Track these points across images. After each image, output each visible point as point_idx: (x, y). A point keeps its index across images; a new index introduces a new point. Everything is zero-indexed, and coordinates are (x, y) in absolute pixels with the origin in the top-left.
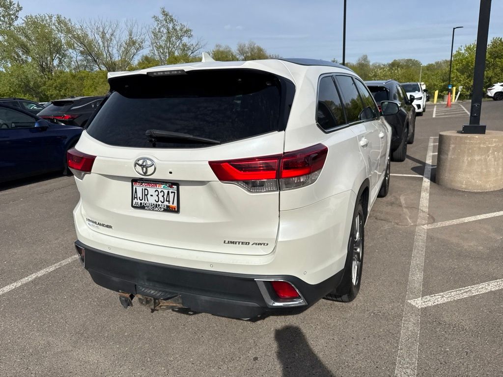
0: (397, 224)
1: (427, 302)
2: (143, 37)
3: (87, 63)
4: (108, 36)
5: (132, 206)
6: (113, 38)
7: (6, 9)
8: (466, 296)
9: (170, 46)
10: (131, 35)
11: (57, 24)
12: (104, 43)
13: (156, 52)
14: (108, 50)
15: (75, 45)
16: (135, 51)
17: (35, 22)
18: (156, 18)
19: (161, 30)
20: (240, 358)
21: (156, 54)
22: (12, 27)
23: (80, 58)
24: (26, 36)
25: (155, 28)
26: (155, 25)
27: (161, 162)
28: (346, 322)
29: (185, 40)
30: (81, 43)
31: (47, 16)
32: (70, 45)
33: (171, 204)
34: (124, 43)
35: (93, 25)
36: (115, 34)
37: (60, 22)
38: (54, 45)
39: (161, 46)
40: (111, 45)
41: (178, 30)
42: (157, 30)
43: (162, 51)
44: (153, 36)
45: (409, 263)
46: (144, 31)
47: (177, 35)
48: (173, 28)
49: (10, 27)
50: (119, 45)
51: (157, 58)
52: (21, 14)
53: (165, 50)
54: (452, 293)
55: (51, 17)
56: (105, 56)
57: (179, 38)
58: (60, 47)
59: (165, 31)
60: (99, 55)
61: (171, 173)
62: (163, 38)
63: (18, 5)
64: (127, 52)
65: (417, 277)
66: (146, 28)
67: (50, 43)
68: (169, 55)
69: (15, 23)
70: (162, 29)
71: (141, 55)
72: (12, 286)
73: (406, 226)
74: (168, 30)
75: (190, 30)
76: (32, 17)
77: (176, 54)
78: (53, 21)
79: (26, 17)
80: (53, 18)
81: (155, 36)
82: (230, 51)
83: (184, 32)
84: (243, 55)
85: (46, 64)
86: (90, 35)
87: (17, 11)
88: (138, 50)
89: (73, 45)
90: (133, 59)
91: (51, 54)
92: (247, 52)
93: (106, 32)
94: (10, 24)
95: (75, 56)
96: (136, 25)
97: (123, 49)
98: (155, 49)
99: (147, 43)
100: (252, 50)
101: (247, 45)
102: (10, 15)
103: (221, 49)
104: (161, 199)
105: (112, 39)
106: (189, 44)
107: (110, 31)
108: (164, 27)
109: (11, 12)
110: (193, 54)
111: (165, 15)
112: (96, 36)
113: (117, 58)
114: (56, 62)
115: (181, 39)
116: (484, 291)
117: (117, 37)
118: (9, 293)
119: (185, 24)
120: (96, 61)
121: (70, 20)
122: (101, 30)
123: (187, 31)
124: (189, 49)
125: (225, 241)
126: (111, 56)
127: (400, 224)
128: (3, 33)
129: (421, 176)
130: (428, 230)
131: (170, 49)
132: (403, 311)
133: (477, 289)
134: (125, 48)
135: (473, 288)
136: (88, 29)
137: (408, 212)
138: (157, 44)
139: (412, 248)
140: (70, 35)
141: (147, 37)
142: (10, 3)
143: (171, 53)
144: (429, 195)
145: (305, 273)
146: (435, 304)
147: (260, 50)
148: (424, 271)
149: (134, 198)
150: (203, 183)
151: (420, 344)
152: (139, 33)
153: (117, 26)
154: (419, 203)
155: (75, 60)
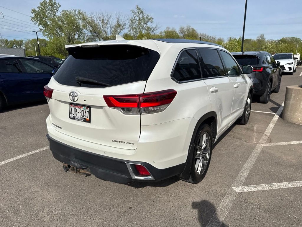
0: (246, 142)
1: (244, 189)
2: (125, 22)
3: (93, 37)
4: (105, 22)
5: (70, 118)
7: (53, 7)
8: (271, 188)
9: (140, 28)
10: (118, 21)
11: (78, 15)
12: (103, 26)
13: (132, 31)
14: (105, 30)
15: (87, 27)
17: (67, 14)
18: (133, 11)
20: (122, 206)
23: (90, 34)
24: (62, 22)
25: (132, 17)
26: (132, 15)
27: (81, 95)
28: (190, 195)
29: (149, 24)
30: (91, 26)
31: (73, 10)
32: (85, 27)
33: (87, 118)
34: (114, 26)
35: (98, 14)
36: (109, 20)
37: (80, 13)
38: (76, 27)
39: (135, 28)
40: (107, 27)
41: (145, 18)
42: (133, 18)
43: (135, 31)
44: (130, 22)
45: (243, 166)
47: (145, 21)
48: (143, 17)
49: (54, 17)
50: (111, 27)
51: (132, 35)
52: (60, 10)
53: (137, 30)
54: (263, 186)
55: (75, 11)
56: (103, 33)
58: (79, 28)
59: (138, 19)
60: (100, 33)
61: (85, 101)
62: (136, 23)
63: (59, 4)
65: (244, 174)
66: (127, 17)
67: (74, 25)
68: (139, 33)
69: (57, 15)
70: (136, 18)
71: (123, 33)
72: (22, 156)
73: (251, 144)
74: (139, 18)
75: (152, 18)
76: (65, 11)
77: (143, 32)
78: (76, 13)
79: (62, 11)
80: (76, 12)
81: (131, 22)
82: (175, 31)
84: (183, 33)
85: (72, 37)
86: (95, 21)
87: (58, 8)
88: (121, 30)
89: (86, 27)
91: (74, 32)
92: (185, 32)
93: (104, 19)
94: (54, 15)
95: (87, 33)
96: (121, 15)
97: (113, 29)
98: (131, 30)
99: (126, 27)
100: (188, 30)
101: (185, 28)
102: (54, 10)
103: (170, 30)
104: (83, 115)
105: (107, 23)
106: (151, 27)
107: (107, 19)
108: (137, 16)
109: (55, 8)
110: (153, 33)
111: (138, 9)
112: (99, 21)
113: (109, 35)
114: (76, 37)
115: (146, 24)
116: (284, 187)
117: (110, 22)
118: (20, 159)
119: (149, 15)
120: (98, 36)
121: (85, 13)
122: (102, 18)
123: (150, 19)
124: (151, 29)
125: (112, 140)
126: (106, 33)
127: (248, 142)
128: (50, 20)
129: (274, 113)
130: (264, 147)
131: (140, 30)
132: (227, 193)
133: (280, 185)
134: (114, 29)
135: (277, 184)
136: (95, 17)
137: (256, 135)
138: (132, 27)
139: (249, 157)
140: (85, 21)
141: (127, 22)
142: (55, 3)
143: (140, 32)
144: (275, 125)
145: (154, 162)
146: (248, 191)
147: (193, 30)
148: (250, 171)
149: (70, 113)
150: (101, 107)
151: (229, 212)
152: (122, 20)
153: (111, 16)
154: (265, 130)
155: (87, 35)
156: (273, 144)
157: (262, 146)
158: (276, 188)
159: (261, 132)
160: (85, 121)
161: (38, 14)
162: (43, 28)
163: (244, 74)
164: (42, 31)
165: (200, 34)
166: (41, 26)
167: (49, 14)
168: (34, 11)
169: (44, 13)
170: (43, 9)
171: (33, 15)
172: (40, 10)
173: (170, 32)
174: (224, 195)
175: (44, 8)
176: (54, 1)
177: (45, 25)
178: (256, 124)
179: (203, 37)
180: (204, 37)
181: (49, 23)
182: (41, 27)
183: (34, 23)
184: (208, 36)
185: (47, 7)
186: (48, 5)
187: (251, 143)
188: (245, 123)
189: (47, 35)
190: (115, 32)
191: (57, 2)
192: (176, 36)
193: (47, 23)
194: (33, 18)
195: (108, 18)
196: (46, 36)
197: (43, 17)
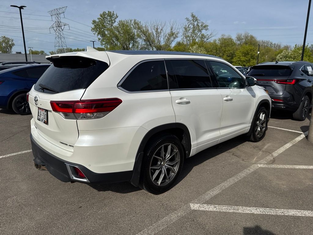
0: (243, 160)
1: (201, 207)
2: (178, 30)
3: (147, 46)
4: (159, 30)
5: (38, 119)
6: (162, 31)
7: (111, 17)
8: (232, 211)
9: (194, 35)
10: (172, 29)
11: (134, 25)
12: (156, 35)
13: (185, 39)
14: (158, 39)
15: (142, 36)
16: (173, 39)
17: (123, 24)
18: (187, 19)
19: (189, 26)
21: (185, 41)
22: (112, 27)
23: (143, 43)
24: (118, 32)
25: (186, 25)
26: (186, 23)
27: (39, 99)
29: (204, 32)
30: (145, 35)
31: (129, 20)
32: (139, 36)
33: (45, 120)
34: (167, 35)
35: (152, 23)
36: (163, 29)
37: (135, 23)
38: (131, 36)
39: (188, 36)
40: (160, 36)
41: (200, 26)
42: (187, 26)
43: (188, 39)
44: (184, 30)
45: (219, 184)
46: (180, 27)
47: (199, 29)
48: (197, 25)
49: (111, 27)
50: (165, 36)
51: (185, 43)
52: (117, 20)
53: (191, 38)
54: (224, 207)
55: (131, 21)
56: (156, 42)
57: (200, 31)
58: (134, 37)
59: (192, 26)
60: (153, 42)
61: (41, 105)
62: (190, 31)
63: (116, 15)
64: (168, 39)
66: (181, 25)
67: (129, 35)
68: (192, 41)
69: (114, 25)
70: (190, 25)
71: (176, 41)
74: (194, 26)
75: (207, 26)
76: (122, 21)
77: (197, 40)
78: (132, 23)
79: (119, 21)
80: (132, 21)
81: (185, 30)
82: (231, 39)
83: (204, 27)
84: (240, 41)
85: (126, 46)
86: (149, 30)
87: (116, 18)
88: (174, 38)
90: (171, 44)
91: (129, 41)
92: (243, 39)
93: (158, 28)
94: (112, 25)
95: (141, 42)
96: (175, 24)
97: (166, 38)
98: (185, 38)
99: (179, 35)
100: (247, 37)
101: (243, 35)
102: (112, 20)
103: (225, 37)
104: (44, 117)
105: (161, 32)
106: (205, 35)
107: (161, 28)
108: (192, 24)
109: (113, 19)
110: (207, 40)
111: (193, 17)
112: (153, 30)
113: (162, 43)
114: (131, 46)
115: (201, 31)
117: (164, 31)
119: (205, 22)
120: (151, 45)
121: (140, 22)
122: (156, 28)
123: (205, 27)
124: (205, 37)
125: (60, 142)
126: (159, 41)
127: (245, 160)
128: (108, 30)
129: (302, 133)
130: (260, 168)
131: (194, 38)
132: (180, 208)
133: (245, 209)
134: (167, 37)
135: (242, 208)
136: (149, 27)
137: (261, 154)
138: (186, 34)
139: (233, 176)
140: (140, 31)
141: (181, 30)
142: (113, 14)
143: (194, 40)
144: (292, 146)
145: (90, 165)
146: (205, 210)
147: (252, 37)
148: (223, 191)
149: (38, 115)
150: (51, 111)
151: (167, 227)
152: (176, 29)
153: (165, 24)
154: (276, 150)
155: (141, 44)
156: (274, 166)
157: (258, 166)
158: (238, 212)
159: (269, 152)
160: (45, 123)
161: (97, 25)
162: (101, 38)
164: (101, 40)
165: (263, 41)
166: (99, 35)
167: (107, 25)
168: (94, 22)
169: (103, 23)
170: (103, 20)
171: (93, 26)
172: (99, 21)
173: (225, 39)
174: (175, 210)
175: (104, 19)
176: (112, 13)
177: (103, 35)
178: (270, 142)
179: (266, 45)
180: (267, 44)
181: (106, 33)
182: (99, 37)
183: (94, 33)
184: (272, 44)
185: (106, 18)
186: (107, 16)
187: (248, 162)
188: (256, 140)
189: (104, 44)
190: (168, 41)
191: (115, 13)
192: (232, 44)
193: (105, 33)
194: (93, 29)
195: (162, 27)
196: (104, 45)
197: (102, 28)
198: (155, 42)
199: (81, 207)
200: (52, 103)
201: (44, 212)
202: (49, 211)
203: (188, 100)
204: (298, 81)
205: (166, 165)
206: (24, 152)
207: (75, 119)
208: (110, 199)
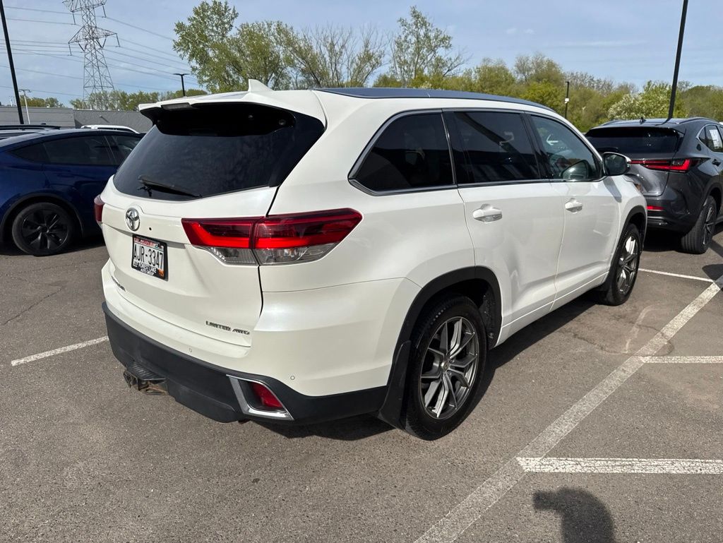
0: (602, 348)
1: (545, 465)
2: (382, 49)
3: (309, 86)
4: (337, 48)
5: (133, 267)
6: (343, 50)
7: (220, 17)
8: (618, 470)
9: (419, 61)
10: (366, 46)
11: (276, 34)
12: (331, 58)
13: (398, 70)
14: (335, 69)
15: (296, 61)
16: (371, 69)
17: (250, 32)
18: (403, 22)
19: (408, 39)
21: (399, 73)
22: (225, 40)
23: (300, 78)
24: (240, 51)
25: (400, 36)
26: (400, 32)
28: (405, 464)
29: (441, 52)
30: (303, 59)
31: (265, 23)
32: (290, 62)
33: (159, 269)
34: (357, 58)
36: (346, 45)
37: (280, 31)
38: (270, 62)
39: (406, 62)
40: (340, 60)
41: (432, 37)
42: (403, 39)
43: (406, 68)
44: (396, 48)
45: (567, 407)
46: (386, 39)
47: (430, 46)
48: (426, 36)
49: (222, 39)
50: (350, 61)
51: (399, 79)
52: (237, 23)
53: (412, 67)
54: (599, 462)
55: (269, 25)
56: (331, 75)
57: (432, 49)
58: (277, 64)
59: (414, 39)
60: (324, 74)
61: (150, 229)
62: (409, 50)
63: (234, 11)
64: (360, 69)
65: (562, 427)
66: (388, 35)
67: (265, 59)
68: (415, 74)
69: (229, 34)
70: (410, 37)
71: (378, 74)
73: (613, 354)
74: (418, 38)
75: (449, 38)
76: (248, 26)
77: (426, 72)
78: (272, 30)
79: (242, 26)
80: (273, 27)
81: (398, 47)
82: (503, 68)
83: (440, 41)
84: (524, 73)
86: (314, 47)
87: (233, 19)
88: (373, 67)
89: (293, 61)
90: (367, 80)
91: (266, 74)
92: (530, 69)
93: (335, 42)
94: (223, 36)
95: (295, 76)
96: (375, 33)
97: (355, 66)
98: (397, 66)
99: (384, 59)
100: (539, 65)
101: (531, 59)
102: (224, 23)
103: (490, 65)
104: (153, 261)
105: (341, 52)
106: (445, 59)
107: (341, 42)
108: (413, 34)
109: (225, 21)
110: (450, 72)
111: (415, 16)
112: (322, 48)
113: (346, 79)
114: (270, 84)
115: (434, 51)
116: (656, 470)
117: (349, 49)
119: (443, 29)
120: (318, 83)
121: (292, 28)
122: (330, 41)
123: (443, 40)
124: (444, 65)
125: (207, 322)
126: (338, 75)
127: (607, 349)
128: (214, 46)
129: (711, 280)
130: (646, 364)
131: (418, 66)
132: (498, 469)
133: (647, 465)
134: (357, 65)
135: (640, 462)
136: (313, 39)
137: (636, 333)
138: (400, 59)
139: (593, 387)
140: (291, 49)
141: (389, 48)
142: (226, 8)
143: (419, 71)
144: (699, 311)
145: (293, 378)
146: (556, 471)
147: (551, 65)
148: (582, 423)
149: (134, 256)
150: (182, 246)
151: (483, 518)
152: (377, 44)
153: (350, 33)
154: (667, 322)
155: (294, 81)
156: (674, 359)
157: (640, 362)
158: (633, 471)
159: (653, 327)
160: (157, 274)
161: (188, 34)
162: (198, 66)
163: (612, 177)
164: (197, 71)
165: (572, 74)
166: (194, 60)
167: (213, 34)
168: (180, 27)
169: (203, 31)
170: (201, 23)
171: (177, 38)
172: (192, 25)
173: (491, 70)
174: (488, 475)
175: (203, 20)
176: (223, 5)
177: (204, 59)
178: (648, 304)
179: (579, 82)
180: (583, 81)
181: (211, 54)
182: (194, 63)
183: (181, 55)
184: (592, 80)
185: (209, 18)
186: (212, 14)
187: (615, 352)
188: (617, 301)
189: (205, 82)
190: (359, 72)
191: (230, 6)
192: (506, 80)
193: (207, 54)
194: (179, 44)
195: (344, 40)
196: (205, 85)
197: (200, 42)
198: (329, 75)
199: (256, 480)
200: (189, 225)
201: (168, 498)
202: (178, 494)
203: (497, 211)
204: (695, 162)
205: (449, 369)
206: (69, 348)
207: (255, 264)
208: (323, 457)
